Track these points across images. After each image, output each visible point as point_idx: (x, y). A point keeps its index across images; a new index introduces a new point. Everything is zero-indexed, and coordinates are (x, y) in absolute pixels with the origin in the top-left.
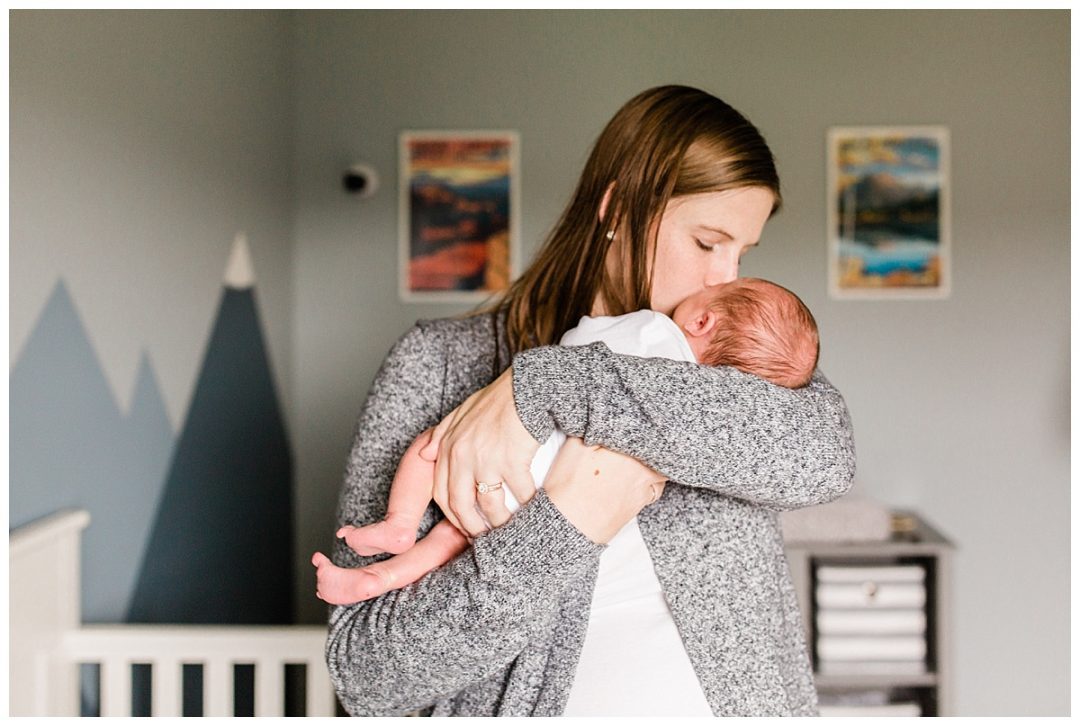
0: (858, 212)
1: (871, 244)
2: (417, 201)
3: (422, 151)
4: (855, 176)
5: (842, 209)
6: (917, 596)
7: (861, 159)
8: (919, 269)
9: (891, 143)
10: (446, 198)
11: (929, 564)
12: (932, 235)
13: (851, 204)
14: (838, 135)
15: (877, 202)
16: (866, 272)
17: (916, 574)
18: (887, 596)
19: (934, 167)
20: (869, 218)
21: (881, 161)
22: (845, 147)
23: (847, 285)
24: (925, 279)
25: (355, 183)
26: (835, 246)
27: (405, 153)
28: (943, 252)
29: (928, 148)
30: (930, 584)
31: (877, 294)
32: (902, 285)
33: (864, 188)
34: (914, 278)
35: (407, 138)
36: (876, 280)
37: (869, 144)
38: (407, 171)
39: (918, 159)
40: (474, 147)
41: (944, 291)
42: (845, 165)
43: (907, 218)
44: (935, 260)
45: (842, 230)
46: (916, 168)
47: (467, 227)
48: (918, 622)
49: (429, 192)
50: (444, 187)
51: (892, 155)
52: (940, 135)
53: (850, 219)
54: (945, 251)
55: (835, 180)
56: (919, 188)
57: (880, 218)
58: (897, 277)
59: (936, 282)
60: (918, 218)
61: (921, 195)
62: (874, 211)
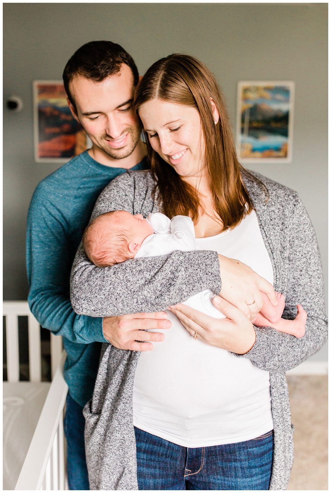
0: (250, 122)
1: (256, 137)
2: (42, 113)
3: (44, 90)
4: (250, 105)
5: (243, 121)
7: (252, 96)
8: (278, 149)
9: (267, 89)
10: (56, 113)
12: (285, 133)
13: (247, 118)
14: (242, 85)
15: (260, 117)
16: (253, 150)
19: (287, 101)
20: (255, 125)
21: (262, 97)
22: (246, 90)
23: (244, 156)
24: (281, 154)
25: (13, 106)
26: (239, 137)
27: (36, 91)
29: (285, 91)
31: (258, 160)
32: (269, 157)
33: (254, 110)
34: (276, 154)
35: (36, 83)
36: (258, 154)
37: (257, 89)
38: (37, 100)
39: (279, 97)
41: (289, 160)
42: (245, 99)
43: (273, 125)
44: (286, 145)
45: (242, 131)
46: (279, 101)
47: (66, 127)
49: (48, 110)
50: (55, 108)
51: (267, 95)
52: (290, 85)
53: (246, 126)
54: (290, 141)
55: (241, 106)
56: (280, 111)
57: (260, 125)
58: (267, 153)
59: (286, 156)
60: (279, 125)
61: (281, 114)
62: (258, 121)
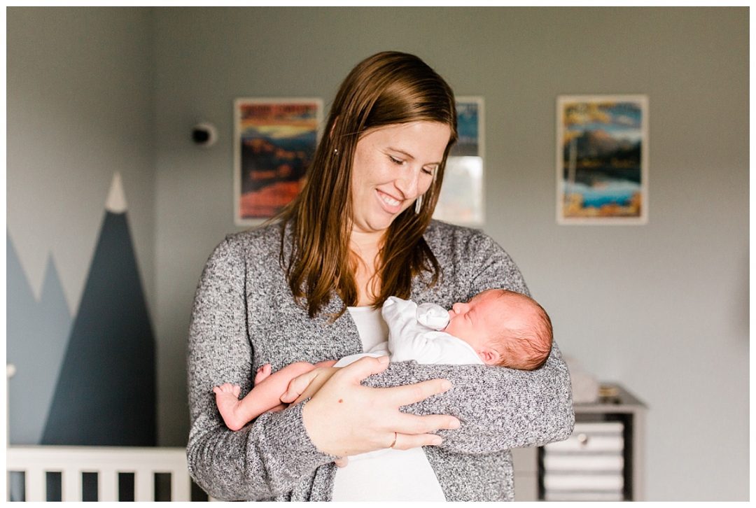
0: (579, 160)
1: (590, 184)
2: (247, 150)
3: (251, 113)
4: (578, 132)
5: (566, 158)
6: (618, 444)
7: (580, 118)
8: (625, 203)
9: (604, 107)
10: (268, 148)
11: (626, 420)
12: (636, 178)
13: (573, 154)
14: (564, 101)
15: (593, 152)
16: (585, 205)
17: (618, 427)
18: (595, 444)
19: (637, 126)
20: (586, 164)
21: (597, 121)
22: (570, 110)
23: (569, 215)
24: (631, 210)
25: (201, 137)
26: (561, 185)
27: (238, 114)
28: (644, 190)
29: (634, 111)
30: (628, 435)
31: (593, 221)
32: (611, 215)
33: (584, 141)
34: (622, 210)
35: (239, 103)
36: (592, 211)
37: (588, 107)
38: (240, 128)
39: (624, 119)
40: (290, 109)
41: (644, 219)
42: (569, 124)
43: (616, 164)
44: (638, 196)
45: (566, 174)
46: (624, 126)
47: (284, 170)
48: (618, 463)
49: (257, 143)
50: (267, 140)
51: (605, 116)
52: (642, 101)
53: (572, 166)
54: (644, 189)
55: (562, 135)
56: (625, 141)
57: (595, 164)
58: (607, 209)
59: (638, 213)
60: (625, 164)
61: (627, 147)
62: (590, 159)
